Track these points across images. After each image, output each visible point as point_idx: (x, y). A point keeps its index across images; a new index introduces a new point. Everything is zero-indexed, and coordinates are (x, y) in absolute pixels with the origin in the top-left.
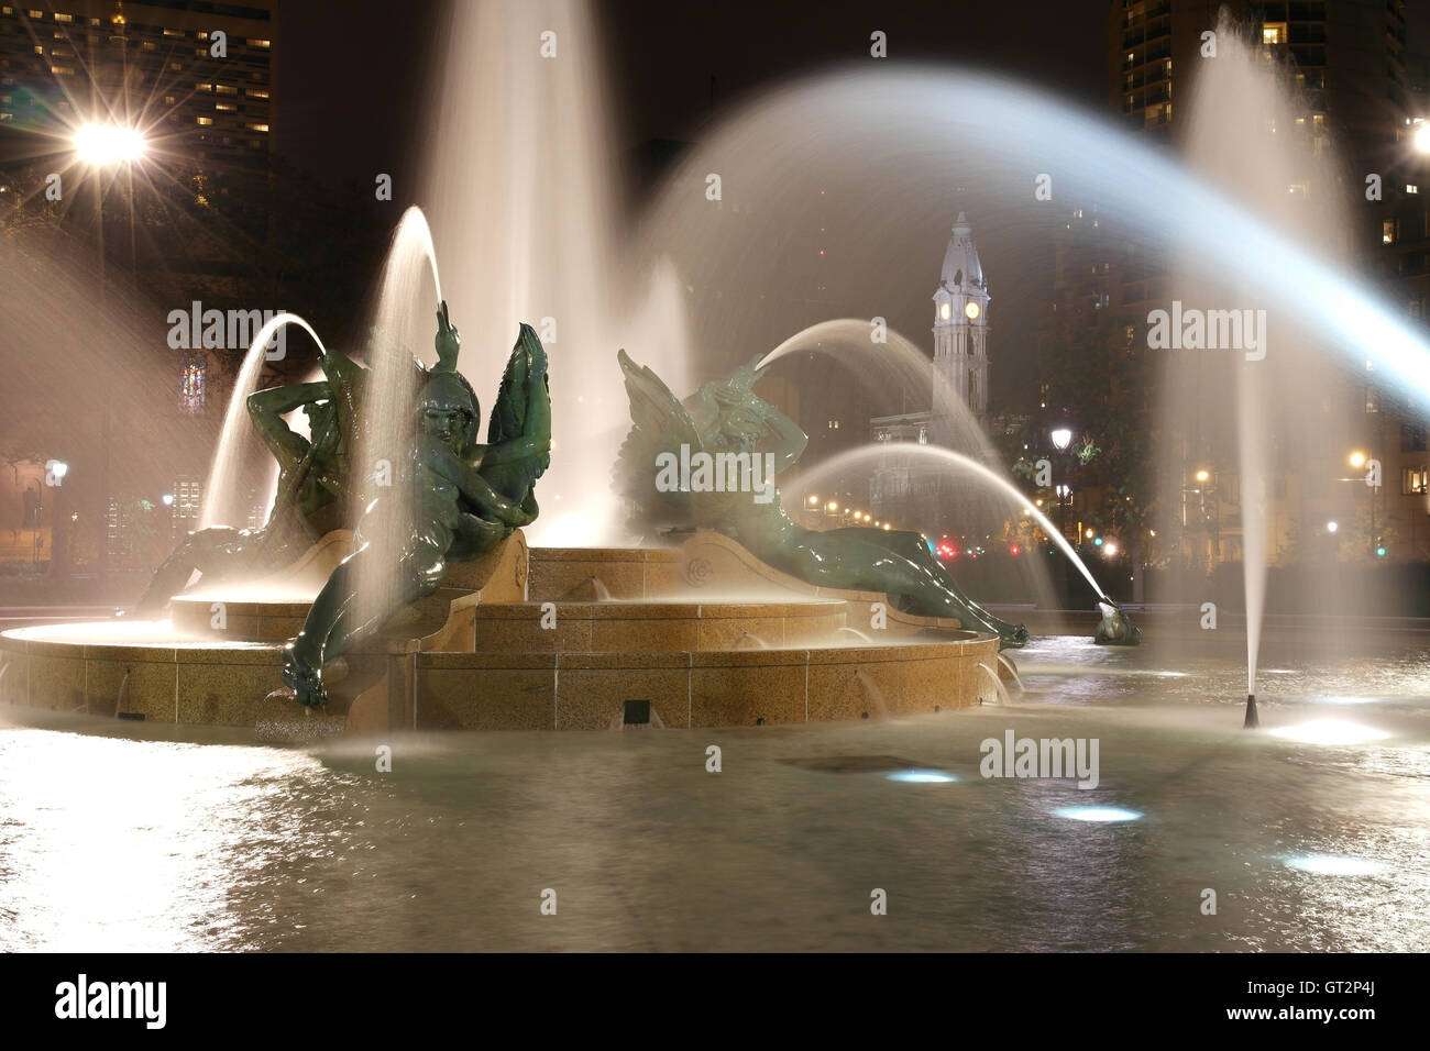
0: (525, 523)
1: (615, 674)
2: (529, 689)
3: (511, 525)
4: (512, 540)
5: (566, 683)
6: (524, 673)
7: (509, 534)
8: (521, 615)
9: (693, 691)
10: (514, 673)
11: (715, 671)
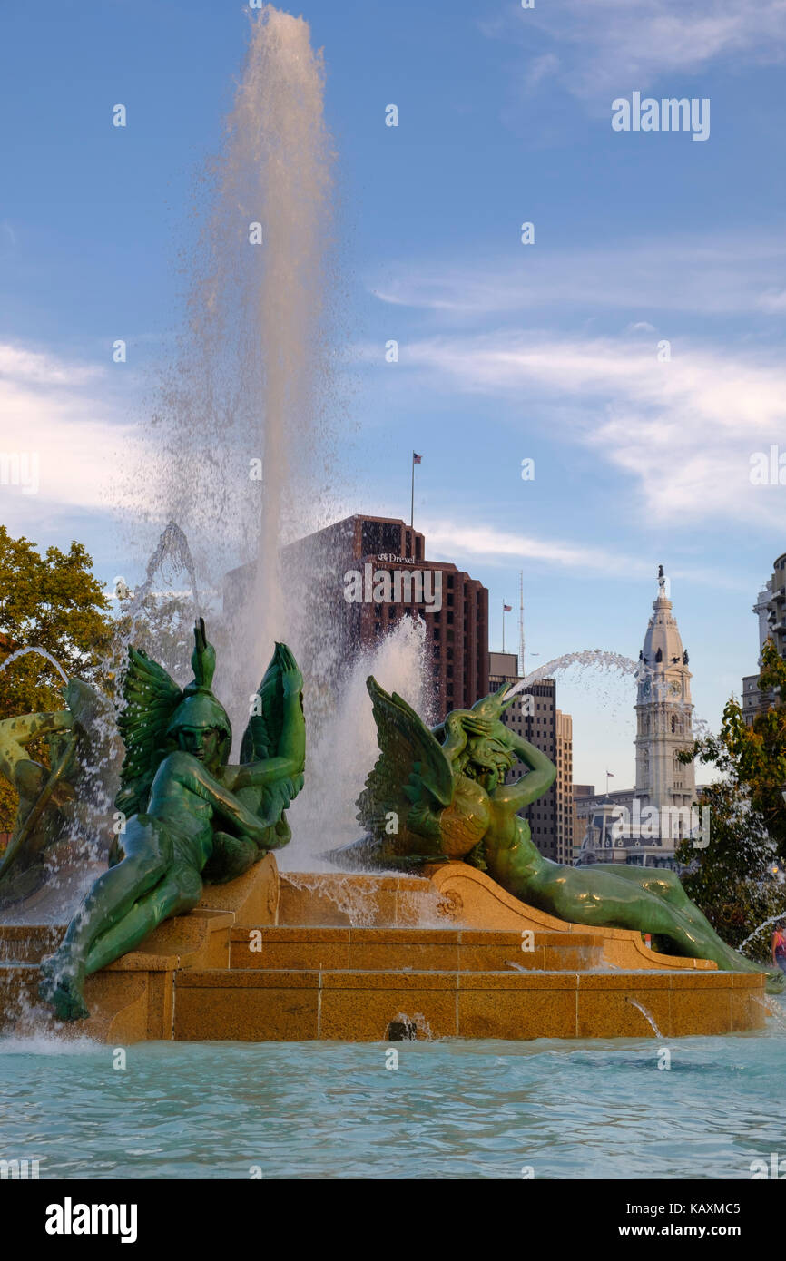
0: (276, 846)
1: (380, 996)
2: (291, 1011)
3: (264, 846)
4: (264, 863)
5: (329, 1004)
6: (288, 993)
7: (263, 857)
8: (278, 938)
9: (461, 1014)
10: (275, 992)
11: (482, 993)
